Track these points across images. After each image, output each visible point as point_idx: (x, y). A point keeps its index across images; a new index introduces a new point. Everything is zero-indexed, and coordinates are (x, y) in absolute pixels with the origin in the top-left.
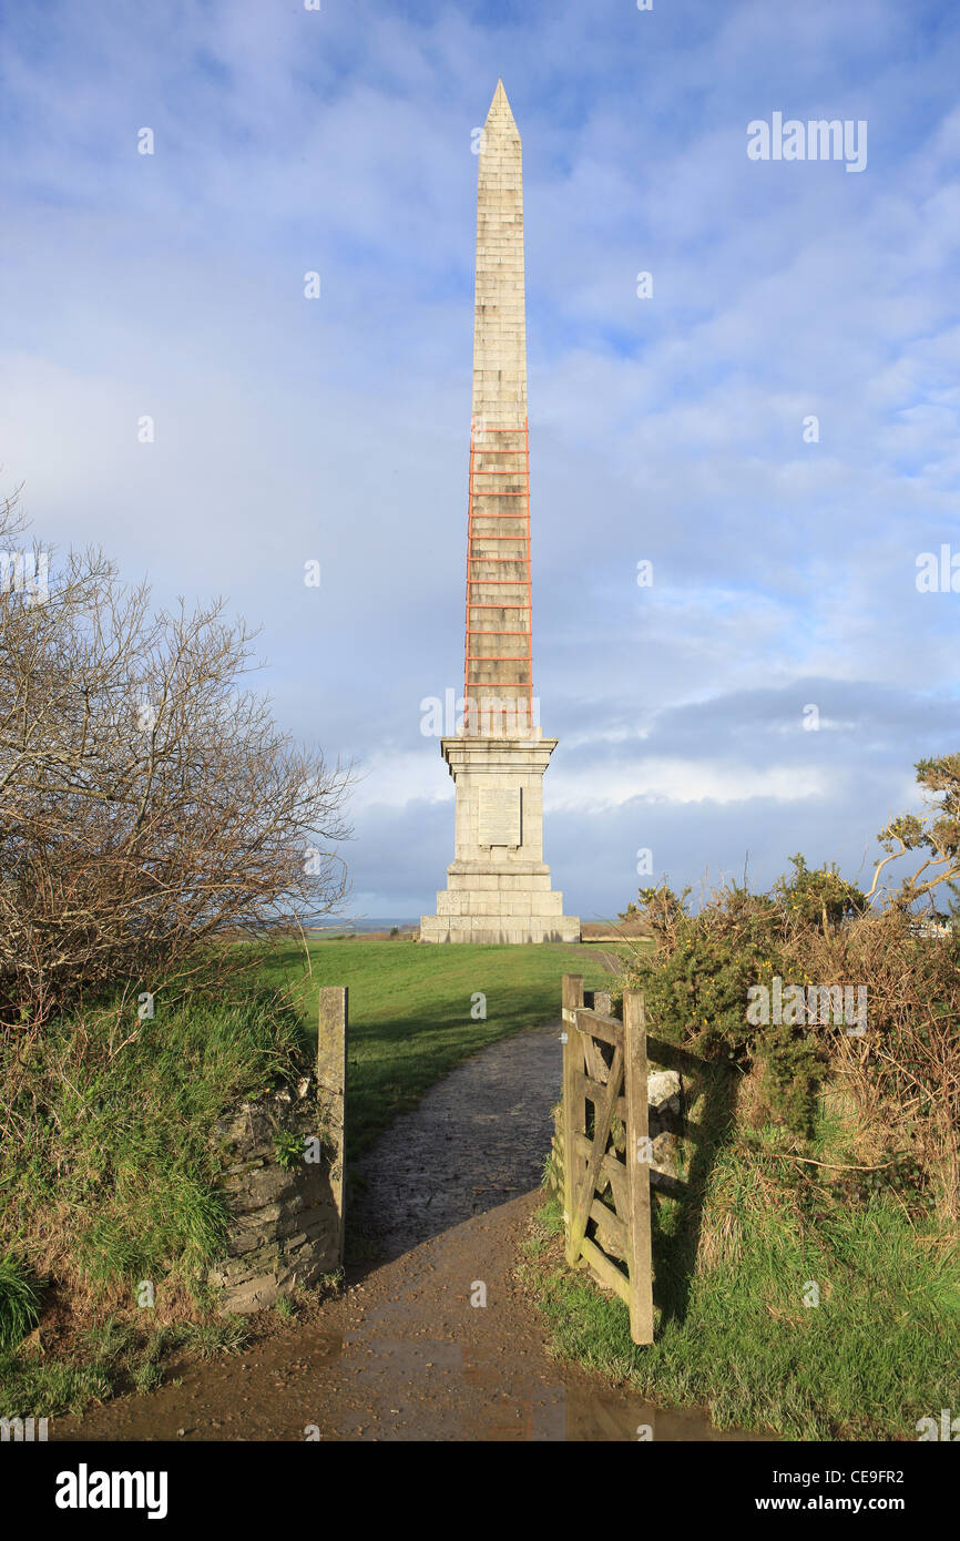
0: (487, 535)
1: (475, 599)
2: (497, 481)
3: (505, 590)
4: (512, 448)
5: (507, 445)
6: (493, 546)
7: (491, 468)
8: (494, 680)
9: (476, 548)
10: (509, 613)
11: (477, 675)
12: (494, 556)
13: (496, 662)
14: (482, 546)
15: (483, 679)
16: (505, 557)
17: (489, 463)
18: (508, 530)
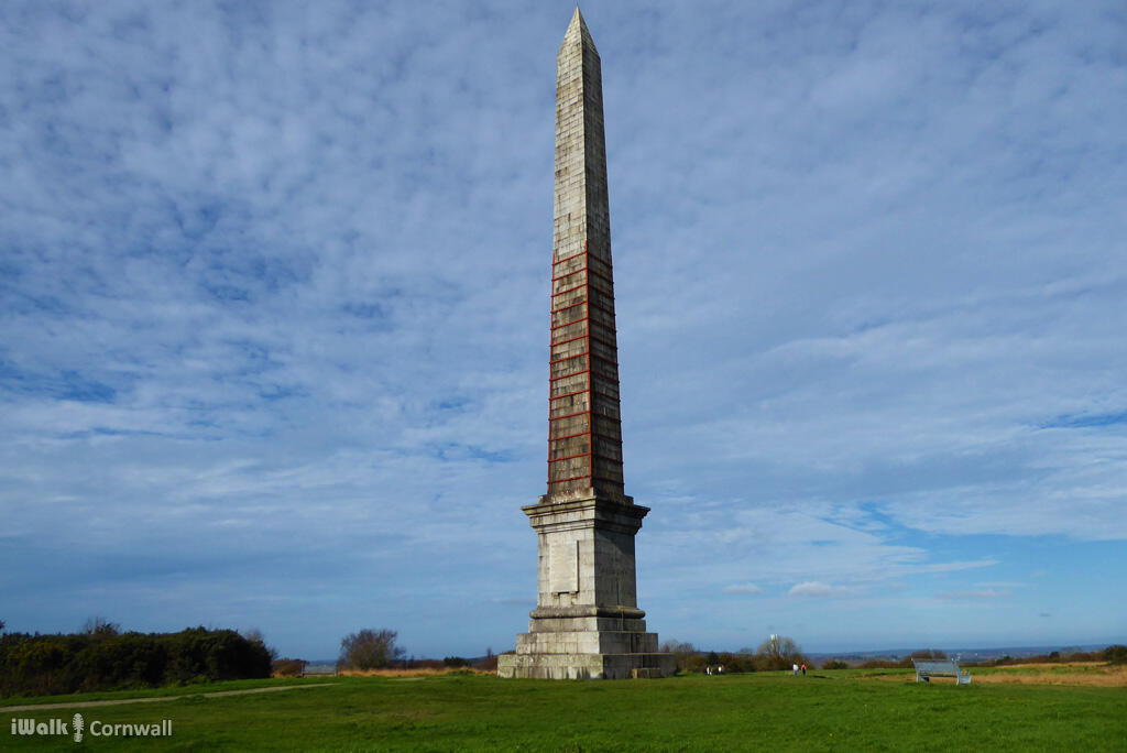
0: (561, 340)
1: (555, 393)
2: (568, 296)
3: (573, 381)
4: (577, 269)
5: (574, 268)
6: (565, 348)
7: (564, 289)
8: (566, 455)
9: (555, 352)
10: (576, 398)
11: (555, 452)
12: (566, 356)
13: (567, 439)
14: (558, 350)
15: (560, 455)
16: (573, 354)
17: (563, 285)
18: (574, 333)
